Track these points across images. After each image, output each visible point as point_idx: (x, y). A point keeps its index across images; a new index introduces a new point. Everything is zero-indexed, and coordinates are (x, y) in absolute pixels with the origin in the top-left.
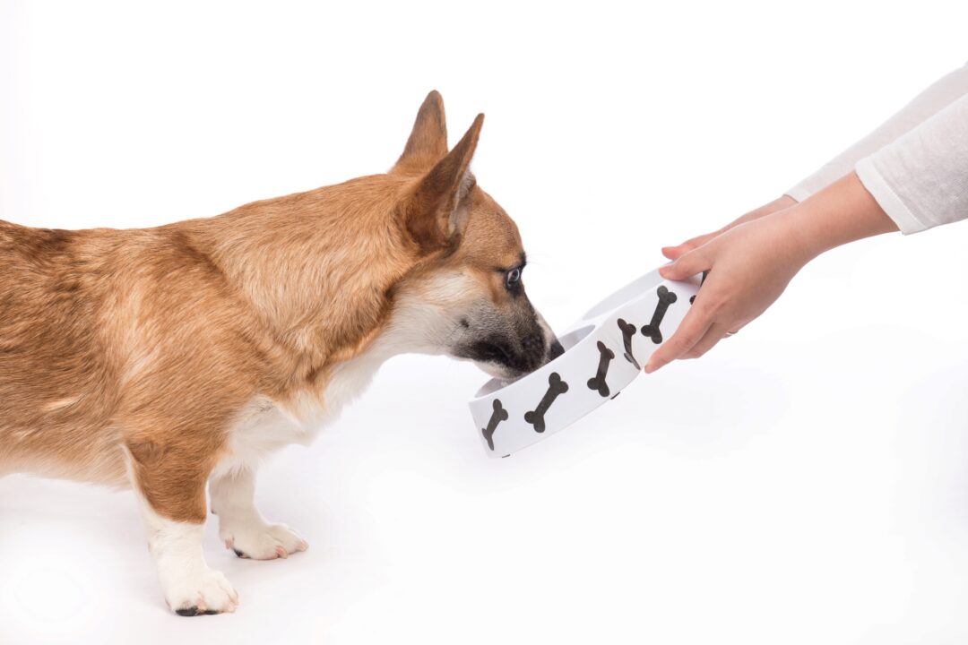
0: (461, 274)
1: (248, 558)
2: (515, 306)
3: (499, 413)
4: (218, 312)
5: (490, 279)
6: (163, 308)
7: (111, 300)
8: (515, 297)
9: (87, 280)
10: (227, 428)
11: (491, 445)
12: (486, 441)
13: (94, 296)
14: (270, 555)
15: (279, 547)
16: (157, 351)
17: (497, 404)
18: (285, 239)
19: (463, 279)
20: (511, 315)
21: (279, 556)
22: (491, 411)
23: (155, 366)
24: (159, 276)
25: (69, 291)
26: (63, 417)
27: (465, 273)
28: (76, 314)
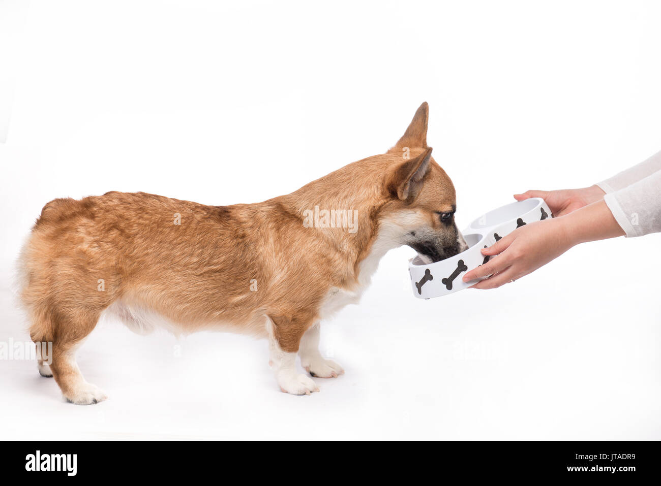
0: (415, 213)
1: (317, 377)
2: (446, 230)
3: (428, 276)
4: (309, 245)
5: (432, 216)
6: (285, 247)
7: (262, 242)
8: (447, 226)
9: (249, 232)
10: (319, 306)
11: (420, 292)
12: (417, 289)
13: (254, 239)
14: (328, 376)
15: (333, 372)
16: (286, 269)
17: (428, 271)
18: (327, 198)
19: (415, 215)
20: (442, 234)
21: (333, 377)
22: (424, 274)
23: (286, 277)
24: (278, 229)
25: (241, 238)
26: (237, 305)
27: (417, 213)
28: (246, 251)
